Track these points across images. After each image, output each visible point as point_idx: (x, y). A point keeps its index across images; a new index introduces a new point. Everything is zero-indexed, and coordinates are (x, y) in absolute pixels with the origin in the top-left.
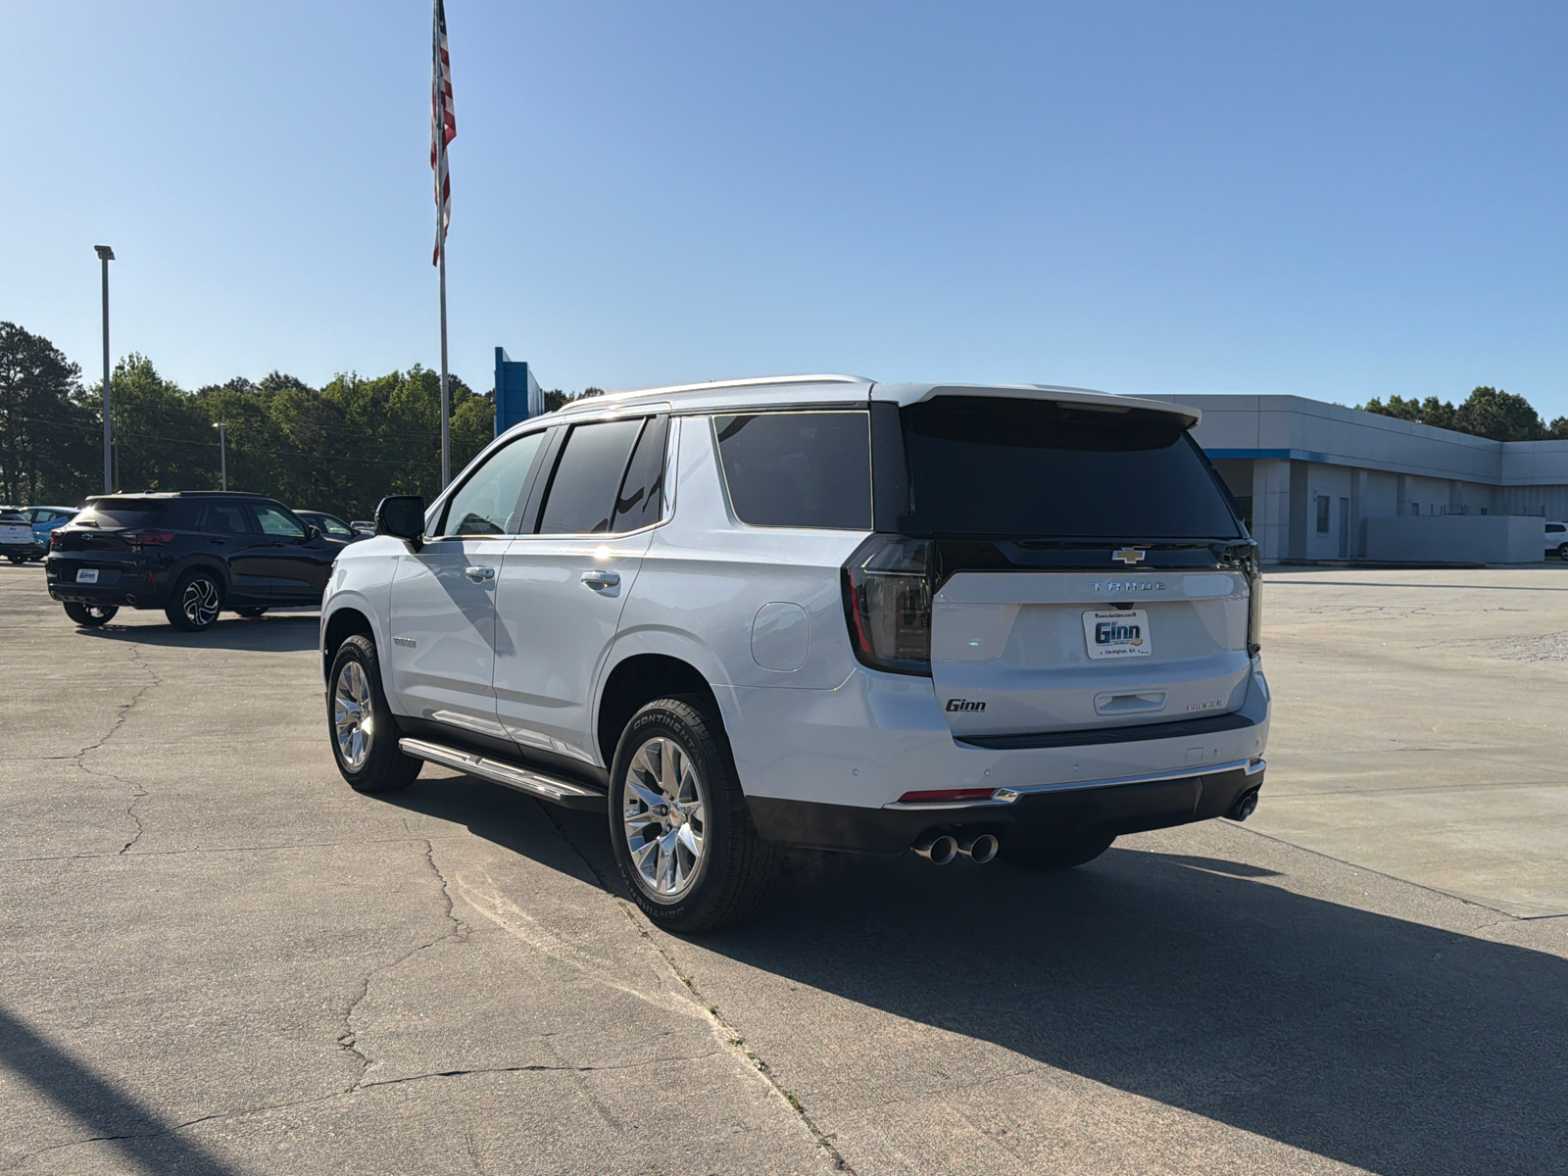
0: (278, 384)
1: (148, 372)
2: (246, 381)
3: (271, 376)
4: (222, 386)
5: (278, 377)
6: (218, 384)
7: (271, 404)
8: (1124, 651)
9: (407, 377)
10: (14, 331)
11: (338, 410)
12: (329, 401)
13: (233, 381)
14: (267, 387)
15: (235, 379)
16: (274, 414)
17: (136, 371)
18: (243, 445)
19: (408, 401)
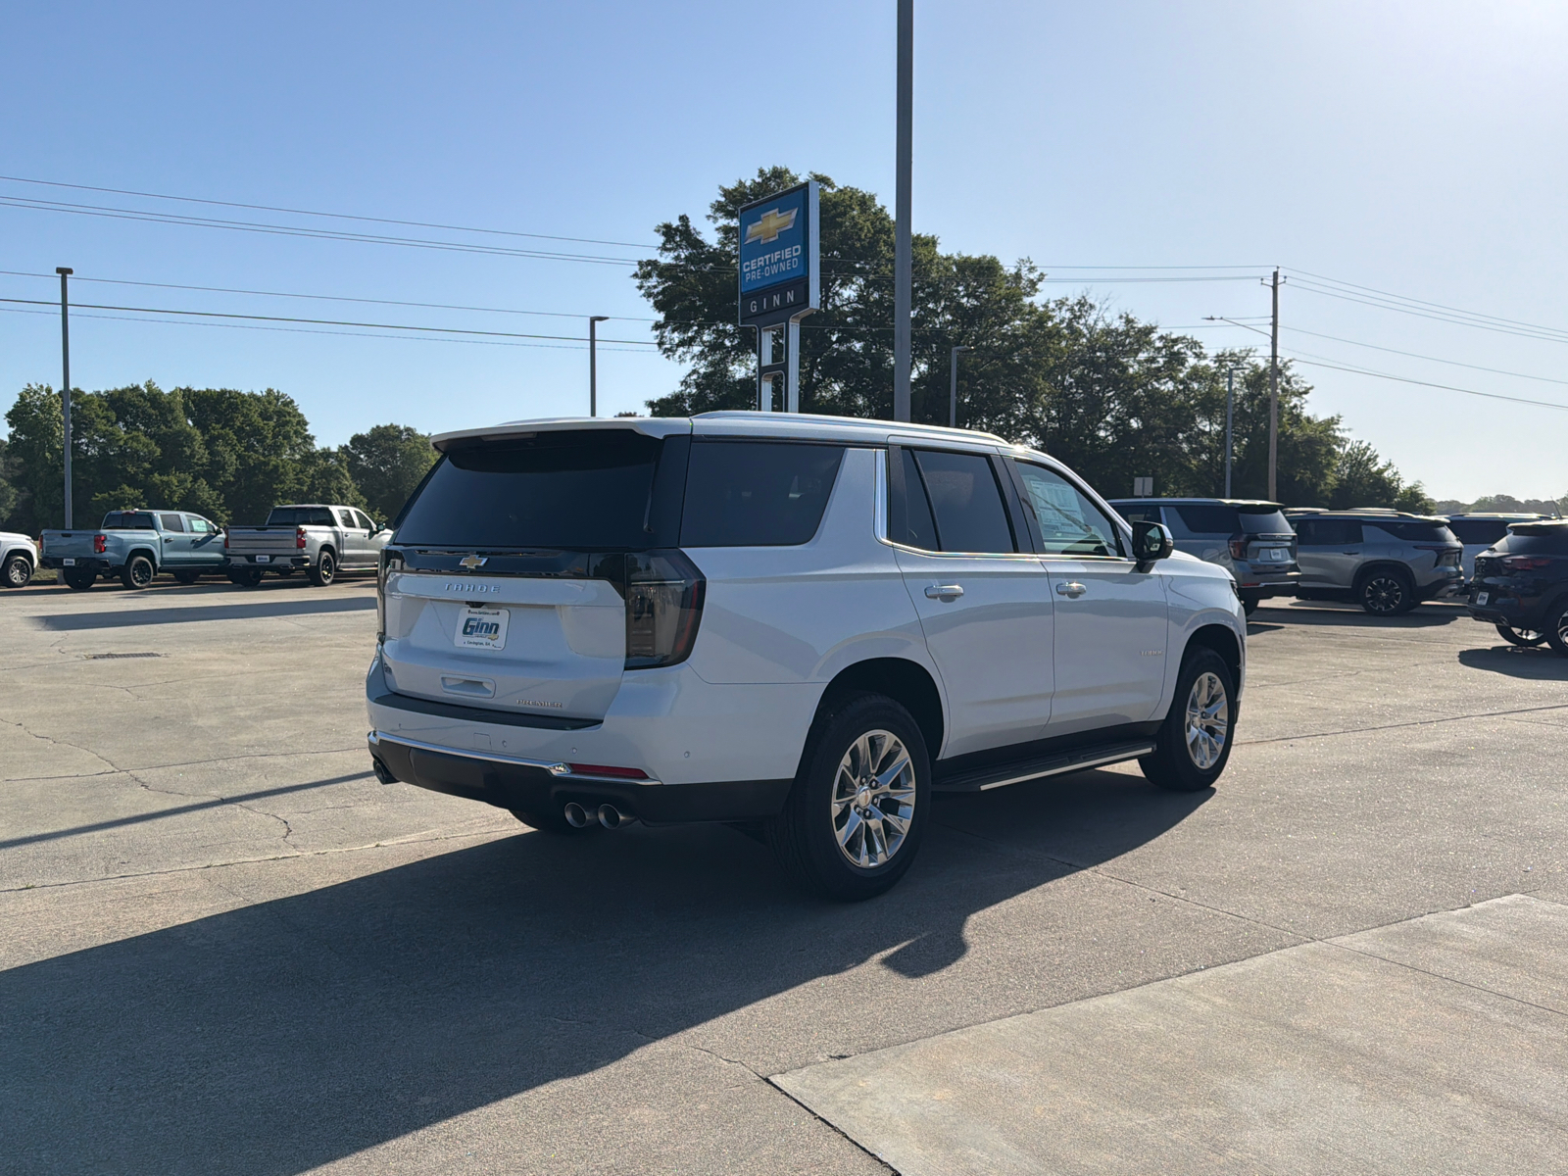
8: (481, 644)
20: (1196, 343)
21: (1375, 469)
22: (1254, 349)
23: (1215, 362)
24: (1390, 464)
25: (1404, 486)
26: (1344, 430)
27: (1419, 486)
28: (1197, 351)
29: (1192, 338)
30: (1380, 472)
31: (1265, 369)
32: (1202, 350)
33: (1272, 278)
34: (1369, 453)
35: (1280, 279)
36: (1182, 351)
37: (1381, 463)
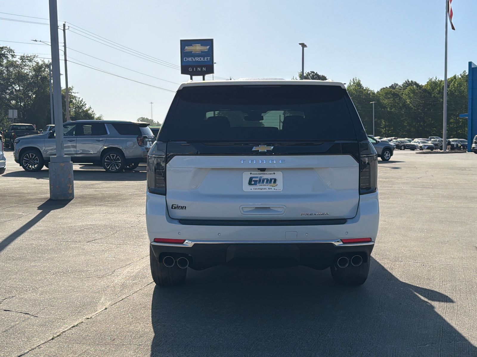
0: (408, 84)
1: (359, 84)
2: (397, 84)
3: (406, 81)
4: (388, 87)
5: (408, 81)
6: (387, 86)
7: (403, 92)
8: (265, 189)
9: (460, 77)
10: (314, 74)
11: (429, 93)
12: (425, 89)
13: (392, 85)
14: (404, 86)
15: (393, 84)
16: (404, 97)
17: (355, 84)
18: (392, 109)
19: (458, 87)
20: (11, 50)
21: (85, 109)
22: (36, 55)
23: (21, 59)
24: (90, 108)
25: (96, 116)
26: (75, 93)
27: (101, 117)
28: (13, 54)
29: (10, 48)
30: (87, 111)
31: (42, 65)
32: (15, 54)
33: (63, 26)
34: (82, 103)
35: (66, 28)
36: (6, 53)
37: (87, 107)
